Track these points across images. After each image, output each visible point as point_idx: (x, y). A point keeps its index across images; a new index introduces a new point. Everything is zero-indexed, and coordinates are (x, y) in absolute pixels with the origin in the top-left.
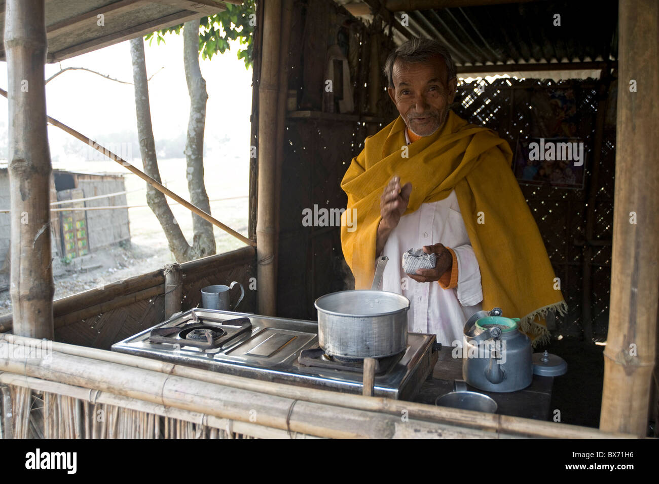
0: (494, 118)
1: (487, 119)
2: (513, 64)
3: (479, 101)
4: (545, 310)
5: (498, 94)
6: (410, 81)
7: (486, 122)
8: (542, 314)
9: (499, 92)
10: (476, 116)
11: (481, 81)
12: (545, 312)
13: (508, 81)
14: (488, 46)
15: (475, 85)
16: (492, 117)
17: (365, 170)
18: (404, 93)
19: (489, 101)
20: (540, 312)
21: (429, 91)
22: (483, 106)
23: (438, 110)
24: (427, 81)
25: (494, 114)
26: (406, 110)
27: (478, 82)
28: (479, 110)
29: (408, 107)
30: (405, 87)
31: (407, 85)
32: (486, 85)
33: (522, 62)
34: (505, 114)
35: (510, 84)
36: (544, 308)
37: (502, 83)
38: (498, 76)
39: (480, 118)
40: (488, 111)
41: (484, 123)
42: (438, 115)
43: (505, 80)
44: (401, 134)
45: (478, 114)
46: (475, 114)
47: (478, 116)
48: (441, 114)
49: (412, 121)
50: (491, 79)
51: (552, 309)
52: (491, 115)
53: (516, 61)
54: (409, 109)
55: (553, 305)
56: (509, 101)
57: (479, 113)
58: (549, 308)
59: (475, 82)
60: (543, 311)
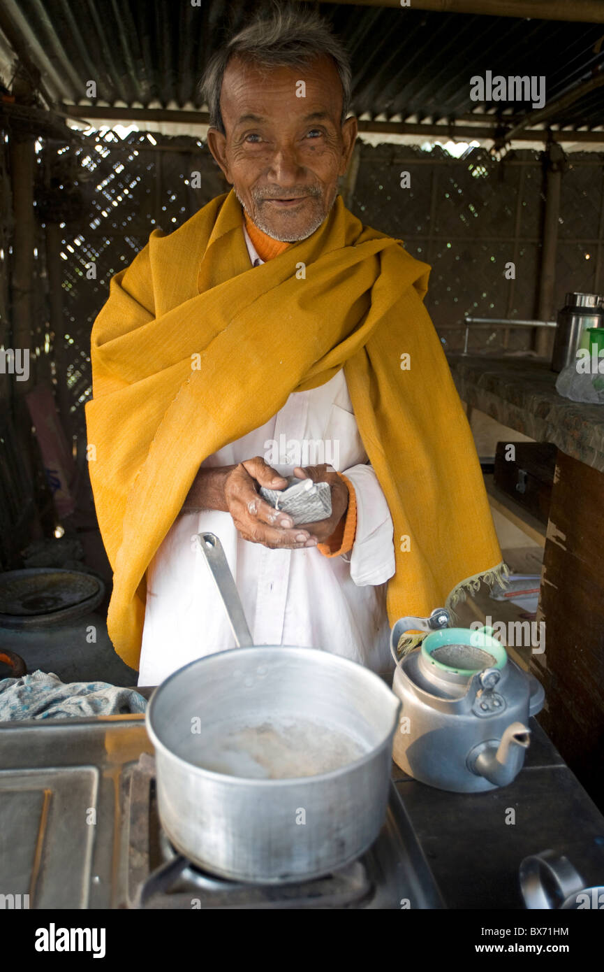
0: (131, 196)
1: (120, 199)
2: (158, 110)
3: (104, 168)
4: (477, 581)
5: (135, 157)
6: (265, 111)
7: (119, 202)
8: (471, 589)
9: (136, 153)
10: (101, 191)
11: (108, 133)
12: (476, 584)
13: (150, 137)
14: (132, 73)
15: (97, 140)
16: (127, 195)
17: (153, 316)
18: (249, 140)
19: (122, 167)
20: (468, 584)
21: (305, 137)
22: (112, 176)
23: (324, 183)
24: (304, 115)
25: (130, 190)
26: (250, 178)
27: (101, 135)
28: (105, 183)
29: (257, 171)
30: (251, 125)
31: (258, 120)
32: (116, 140)
33: (173, 107)
34: (148, 191)
35: (154, 142)
36: (475, 578)
37: (142, 139)
38: (135, 127)
39: (108, 197)
40: (121, 186)
41: (115, 204)
42: (322, 195)
43: (144, 133)
44: (237, 235)
45: (104, 188)
46: (99, 188)
47: (104, 193)
48: (328, 193)
49: (264, 206)
50: (124, 129)
51: (488, 578)
52: (126, 192)
53: (164, 104)
54: (258, 178)
55: (490, 571)
56: (153, 170)
57: (106, 186)
58: (482, 577)
59: (97, 134)
60: (472, 582)
